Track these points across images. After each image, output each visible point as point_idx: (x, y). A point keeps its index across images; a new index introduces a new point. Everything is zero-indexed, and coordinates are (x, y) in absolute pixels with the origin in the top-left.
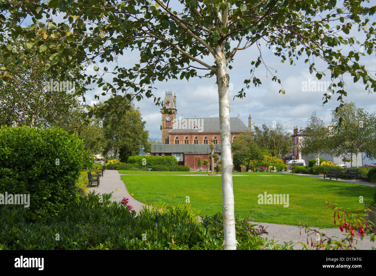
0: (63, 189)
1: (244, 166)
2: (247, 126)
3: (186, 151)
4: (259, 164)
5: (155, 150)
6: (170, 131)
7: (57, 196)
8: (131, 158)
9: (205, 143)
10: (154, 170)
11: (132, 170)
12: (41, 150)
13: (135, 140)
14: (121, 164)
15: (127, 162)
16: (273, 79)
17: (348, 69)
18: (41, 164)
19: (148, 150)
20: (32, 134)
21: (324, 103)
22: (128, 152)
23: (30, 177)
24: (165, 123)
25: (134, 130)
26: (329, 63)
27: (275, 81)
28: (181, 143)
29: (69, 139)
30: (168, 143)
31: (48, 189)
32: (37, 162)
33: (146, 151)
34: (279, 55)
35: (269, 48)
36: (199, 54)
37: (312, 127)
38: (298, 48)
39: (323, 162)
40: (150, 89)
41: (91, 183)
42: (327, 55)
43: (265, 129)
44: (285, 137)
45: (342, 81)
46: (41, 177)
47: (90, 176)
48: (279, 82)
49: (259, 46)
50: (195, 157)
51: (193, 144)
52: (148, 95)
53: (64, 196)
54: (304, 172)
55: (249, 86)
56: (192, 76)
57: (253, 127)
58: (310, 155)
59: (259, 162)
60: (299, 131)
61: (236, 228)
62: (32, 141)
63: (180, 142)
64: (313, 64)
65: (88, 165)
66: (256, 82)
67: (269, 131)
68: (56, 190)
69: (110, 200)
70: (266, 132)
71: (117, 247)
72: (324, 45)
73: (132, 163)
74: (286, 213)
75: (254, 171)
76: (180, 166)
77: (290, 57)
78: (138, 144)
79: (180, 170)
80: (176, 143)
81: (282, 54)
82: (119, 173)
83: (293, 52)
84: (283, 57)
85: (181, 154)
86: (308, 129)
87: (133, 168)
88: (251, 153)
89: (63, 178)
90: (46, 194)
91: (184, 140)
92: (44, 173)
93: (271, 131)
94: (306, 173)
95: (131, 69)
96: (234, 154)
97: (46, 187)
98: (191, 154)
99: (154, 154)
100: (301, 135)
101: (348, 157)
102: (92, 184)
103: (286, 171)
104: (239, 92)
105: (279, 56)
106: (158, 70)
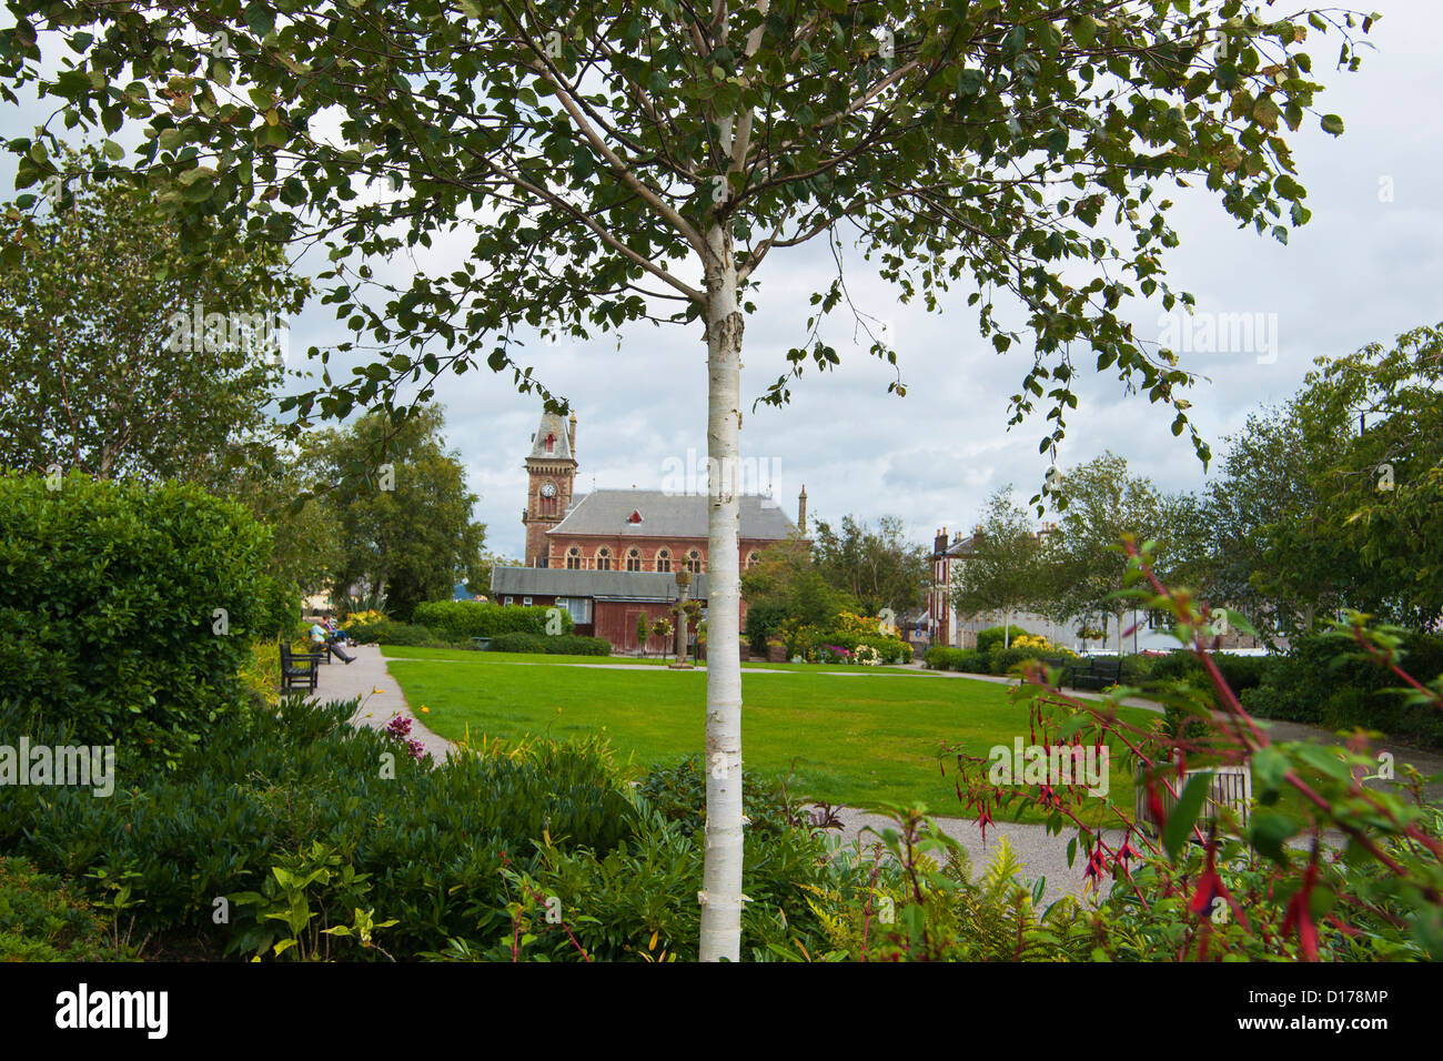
0: (198, 681)
1: (779, 644)
2: (795, 520)
3: (602, 591)
4: (826, 637)
5: (502, 584)
6: (555, 529)
7: (178, 704)
8: (424, 608)
9: (660, 569)
10: (497, 647)
11: (427, 645)
12: (131, 552)
13: (438, 549)
14: (392, 626)
15: (410, 622)
16: (873, 350)
17: (1086, 327)
18: (130, 597)
19: (481, 586)
20: (100, 502)
21: (1012, 422)
22: (417, 590)
23: (91, 639)
24: (538, 502)
25: (436, 519)
26: (1033, 308)
27: (880, 355)
28: (585, 566)
29: (226, 522)
30: (546, 565)
31: (147, 678)
32: (115, 592)
33: (473, 589)
34: (893, 278)
35: (867, 257)
36: (658, 255)
37: (993, 530)
38: (950, 257)
39: (1021, 638)
40: (501, 344)
41: (290, 682)
42: (1031, 283)
43: (849, 531)
44: (907, 558)
45: (1066, 362)
46: (128, 639)
47: (286, 657)
48: (892, 357)
49: (836, 247)
50: (629, 610)
51: (626, 570)
52: (498, 360)
53: (198, 705)
54: (964, 668)
55: (801, 370)
56: (633, 318)
57: (811, 528)
58: (981, 613)
59: (827, 634)
60: (950, 542)
61: (745, 803)
62: (102, 522)
63: (582, 564)
64: (989, 306)
65: (281, 621)
66: (823, 358)
67: (860, 540)
68: (174, 683)
69: (350, 721)
70: (851, 542)
71: (368, 854)
72: (1022, 253)
73: (426, 625)
74: (903, 780)
75: (809, 661)
76: (581, 640)
77: (928, 290)
78: (446, 566)
79: (578, 650)
80: (570, 566)
81: (903, 276)
82: (385, 654)
83: (936, 274)
84: (906, 284)
85: (586, 601)
86: (979, 536)
87: (431, 640)
88: (803, 603)
89: (199, 646)
90: (139, 696)
91: (596, 558)
92: (137, 627)
93: (866, 539)
94: (969, 671)
95: (442, 280)
96: (747, 607)
97: (141, 674)
98: (615, 605)
99: (500, 598)
100: (956, 556)
101: (1096, 624)
102: (294, 685)
103: (906, 662)
104: (771, 389)
105: (893, 280)
106: (529, 289)
